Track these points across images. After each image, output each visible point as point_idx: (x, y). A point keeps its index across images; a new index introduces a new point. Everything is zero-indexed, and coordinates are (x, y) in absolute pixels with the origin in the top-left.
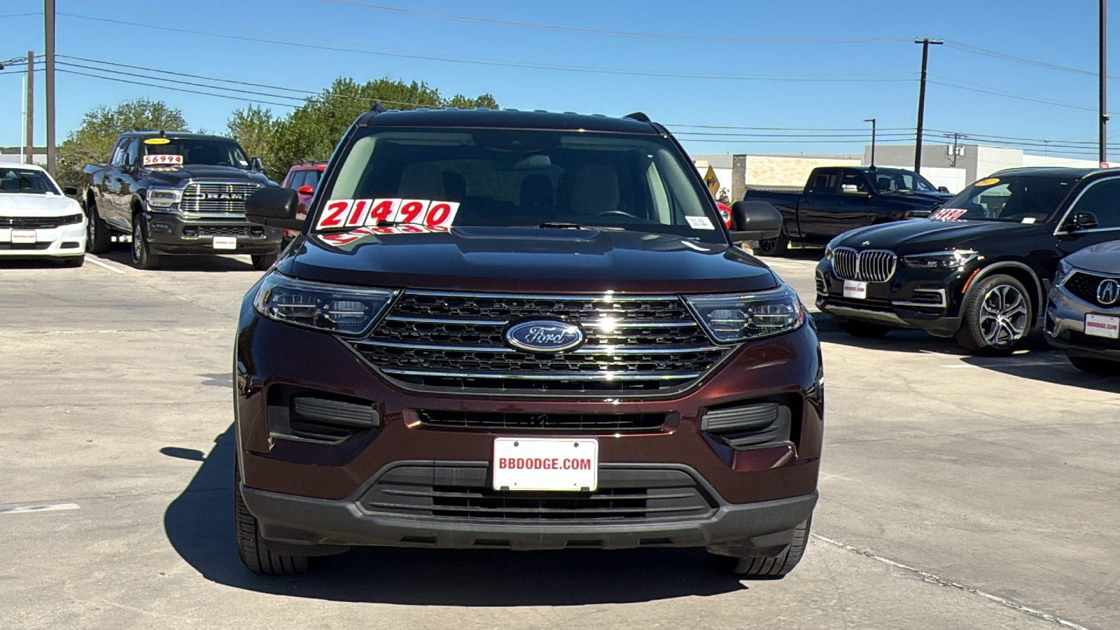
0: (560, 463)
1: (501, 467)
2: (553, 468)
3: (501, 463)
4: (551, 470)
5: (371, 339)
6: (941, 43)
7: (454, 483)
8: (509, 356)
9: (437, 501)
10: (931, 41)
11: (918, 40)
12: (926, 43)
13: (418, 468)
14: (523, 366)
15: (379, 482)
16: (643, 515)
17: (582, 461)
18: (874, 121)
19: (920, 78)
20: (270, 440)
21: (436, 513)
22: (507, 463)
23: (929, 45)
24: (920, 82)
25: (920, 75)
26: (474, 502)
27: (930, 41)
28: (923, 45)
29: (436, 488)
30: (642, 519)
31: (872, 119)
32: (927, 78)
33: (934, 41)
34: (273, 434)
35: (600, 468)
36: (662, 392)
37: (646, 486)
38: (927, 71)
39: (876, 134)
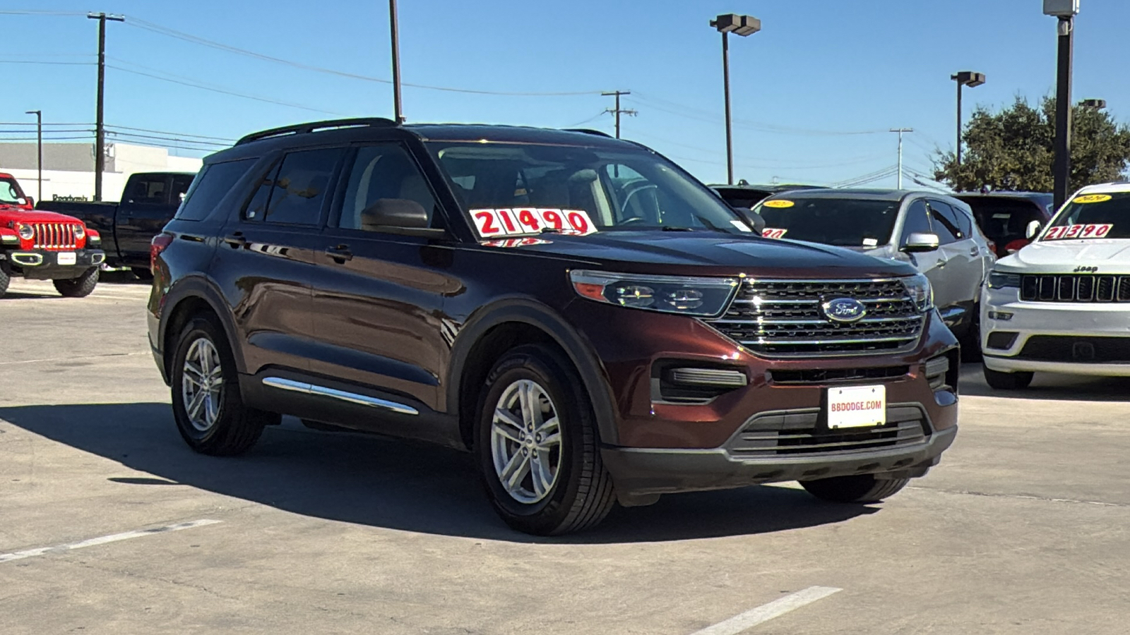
0: (865, 406)
1: (833, 411)
2: (862, 409)
3: (833, 407)
4: (860, 411)
5: (724, 318)
6: (122, 20)
7: (795, 427)
8: (825, 326)
9: (781, 442)
10: (109, 16)
11: (91, 14)
12: (102, 18)
13: (771, 416)
14: (834, 334)
15: (744, 431)
16: (894, 443)
17: (877, 402)
18: (39, 113)
19: (97, 61)
20: (652, 406)
21: (779, 452)
22: (836, 407)
23: (107, 22)
24: (97, 66)
25: (97, 57)
26: (805, 441)
27: (107, 16)
28: (98, 20)
29: (781, 432)
30: (894, 446)
31: (37, 111)
32: (106, 62)
33: (113, 16)
34: (653, 402)
35: (887, 407)
36: (900, 350)
37: (897, 420)
38: (106, 53)
39: (42, 129)
